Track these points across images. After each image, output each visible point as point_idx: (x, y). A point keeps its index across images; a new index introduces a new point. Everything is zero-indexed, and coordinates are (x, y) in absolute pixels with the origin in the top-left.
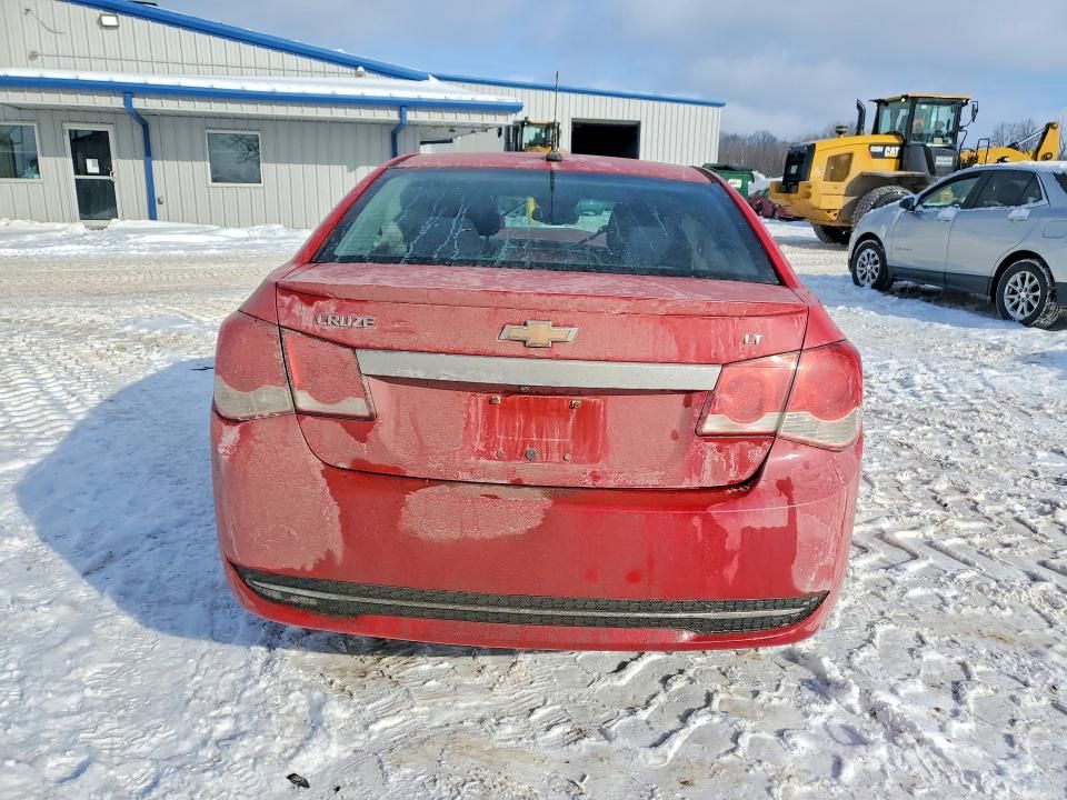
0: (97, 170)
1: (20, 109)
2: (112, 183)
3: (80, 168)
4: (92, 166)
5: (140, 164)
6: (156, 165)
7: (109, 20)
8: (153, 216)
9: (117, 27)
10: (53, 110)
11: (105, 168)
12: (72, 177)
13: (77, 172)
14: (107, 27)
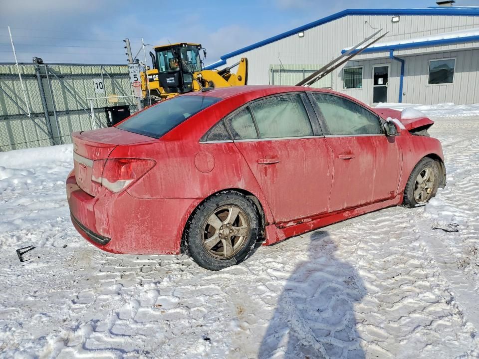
0: (382, 83)
1: (358, 61)
2: (387, 88)
3: (376, 82)
4: (380, 81)
5: (399, 78)
6: (405, 78)
7: (396, 19)
8: (400, 101)
9: (398, 21)
10: (370, 60)
11: (385, 81)
12: (373, 86)
13: (375, 84)
14: (395, 22)
